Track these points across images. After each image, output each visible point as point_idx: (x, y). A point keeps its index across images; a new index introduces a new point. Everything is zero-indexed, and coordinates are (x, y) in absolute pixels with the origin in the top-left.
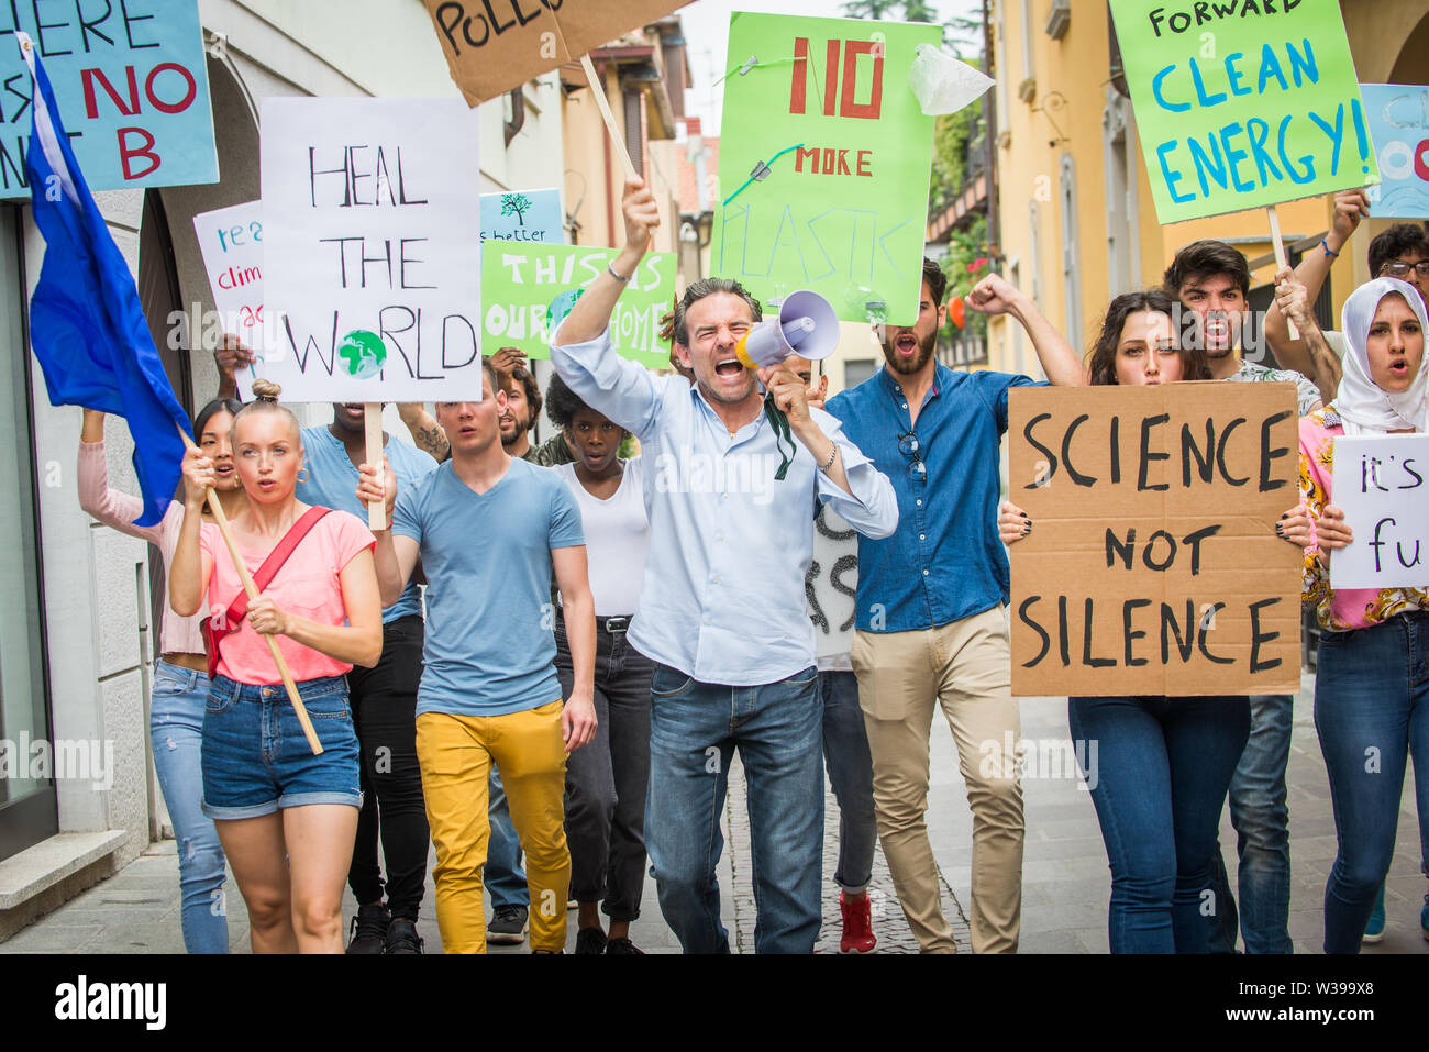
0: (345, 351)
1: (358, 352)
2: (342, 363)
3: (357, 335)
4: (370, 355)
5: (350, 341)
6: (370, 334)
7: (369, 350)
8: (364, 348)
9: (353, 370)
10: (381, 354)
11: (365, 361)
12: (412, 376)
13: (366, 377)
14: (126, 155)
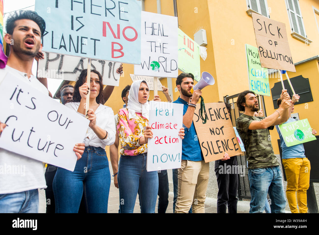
0: (152, 65)
1: (154, 65)
2: (151, 68)
3: (154, 62)
4: (156, 66)
5: (152, 63)
6: (157, 62)
7: (156, 65)
8: (155, 65)
9: (153, 69)
10: (159, 66)
11: (155, 67)
12: (165, 72)
13: (156, 71)
14: (113, 50)
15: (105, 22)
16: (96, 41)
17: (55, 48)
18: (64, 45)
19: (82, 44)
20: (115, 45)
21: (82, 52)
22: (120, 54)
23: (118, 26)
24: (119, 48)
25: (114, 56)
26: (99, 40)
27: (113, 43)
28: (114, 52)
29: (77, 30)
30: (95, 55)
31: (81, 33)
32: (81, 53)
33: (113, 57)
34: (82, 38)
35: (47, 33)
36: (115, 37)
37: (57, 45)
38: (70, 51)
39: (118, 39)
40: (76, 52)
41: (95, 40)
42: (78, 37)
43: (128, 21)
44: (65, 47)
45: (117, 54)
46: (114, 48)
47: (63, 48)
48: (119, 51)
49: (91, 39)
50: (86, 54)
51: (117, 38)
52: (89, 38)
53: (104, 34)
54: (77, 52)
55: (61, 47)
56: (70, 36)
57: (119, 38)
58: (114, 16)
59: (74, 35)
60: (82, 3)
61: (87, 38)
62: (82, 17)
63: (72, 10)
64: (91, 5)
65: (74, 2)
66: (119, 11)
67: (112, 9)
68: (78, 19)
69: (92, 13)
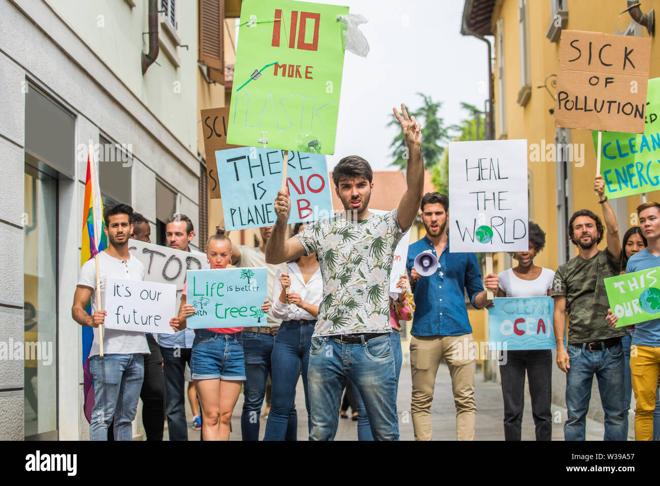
14: (300, 210)
15: (287, 179)
17: (244, 225)
19: (267, 212)
20: (301, 202)
22: (308, 212)
23: (301, 178)
25: (302, 217)
27: (298, 201)
28: (301, 212)
29: (260, 199)
31: (264, 201)
32: (269, 222)
34: (266, 205)
35: (235, 210)
36: (300, 193)
37: (245, 221)
38: (258, 223)
39: (304, 195)
42: (263, 205)
43: (311, 168)
44: (252, 220)
45: (304, 213)
46: (301, 207)
48: (306, 208)
54: (264, 222)
55: (249, 221)
56: (255, 206)
57: (304, 192)
58: (294, 167)
59: (259, 204)
60: (259, 166)
61: (271, 204)
62: (263, 182)
63: (252, 177)
64: (269, 164)
65: (252, 168)
66: (300, 159)
67: (291, 160)
68: (259, 185)
69: (271, 174)
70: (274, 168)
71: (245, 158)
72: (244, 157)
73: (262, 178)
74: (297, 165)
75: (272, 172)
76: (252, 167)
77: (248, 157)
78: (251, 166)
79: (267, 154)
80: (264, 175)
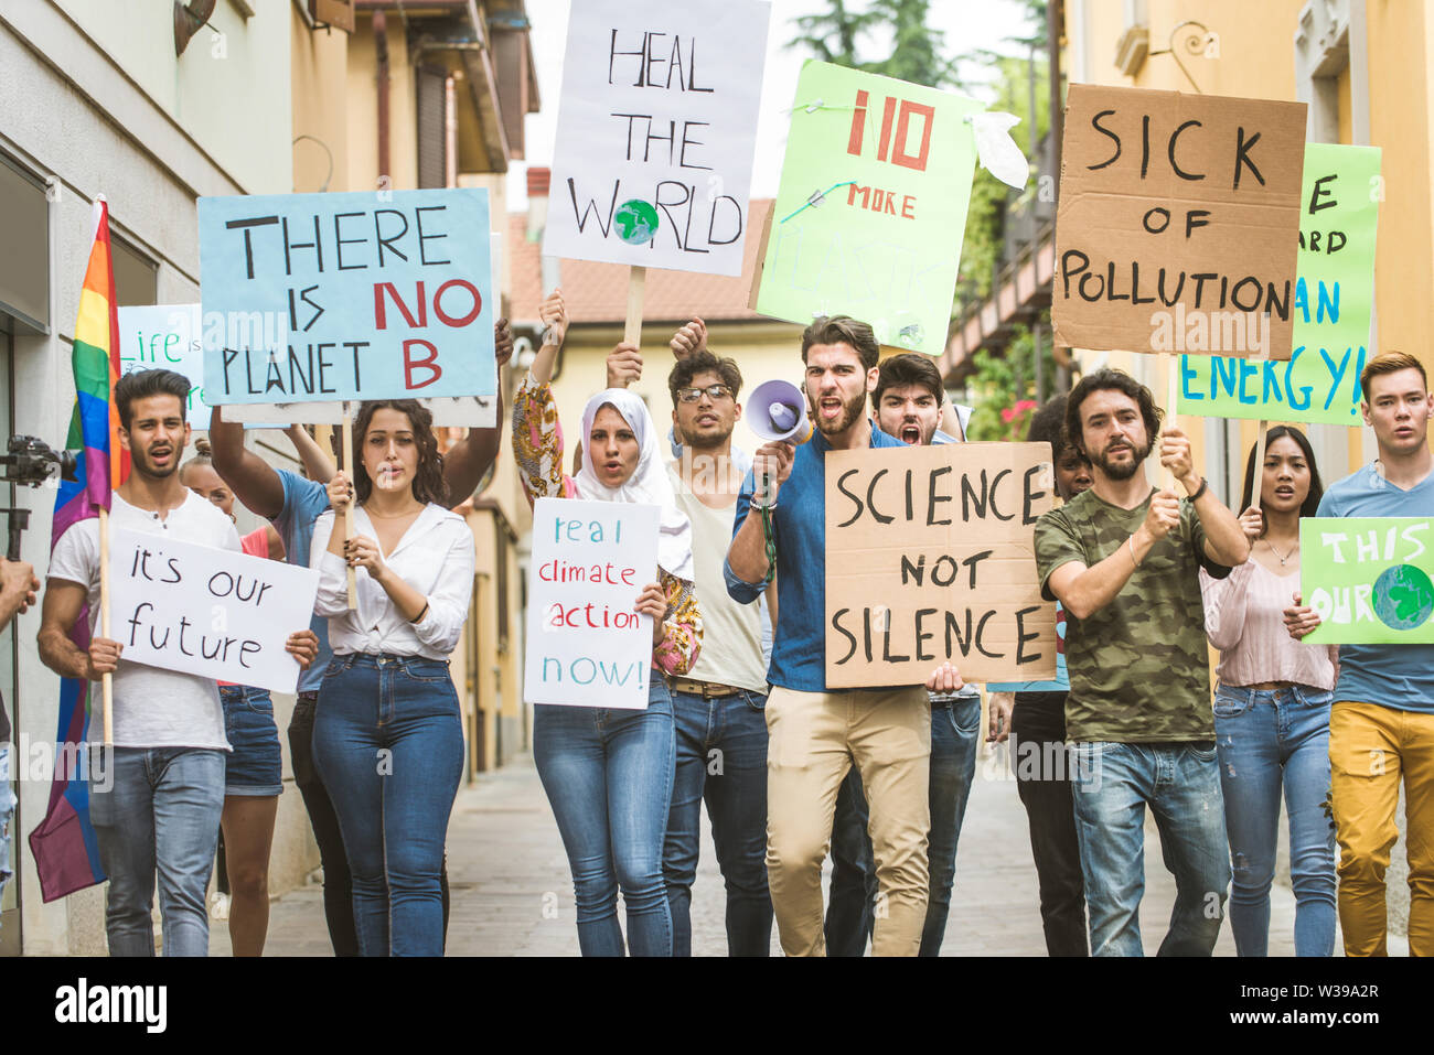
14: (409, 365)
15: (381, 285)
16: (359, 348)
17: (256, 392)
18: (277, 378)
19: (322, 365)
20: (412, 347)
21: (325, 388)
22: (430, 373)
23: (420, 285)
24: (425, 353)
25: (414, 383)
26: (367, 344)
27: (407, 344)
28: (413, 370)
29: (306, 330)
30: (358, 390)
31: (316, 336)
32: (323, 391)
33: (409, 386)
34: (320, 346)
35: (235, 353)
36: (412, 324)
37: (259, 383)
38: (293, 392)
39: (424, 328)
40: (308, 392)
41: (356, 345)
42: (310, 346)
43: (449, 262)
44: (279, 383)
45: (421, 374)
46: (413, 358)
47: (275, 387)
48: (426, 363)
49: (346, 345)
50: (334, 391)
51: (417, 326)
52: (340, 345)
53: (381, 323)
54: (310, 391)
55: (270, 384)
56: (290, 348)
57: (423, 323)
58: (405, 258)
59: (301, 343)
60: (312, 245)
61: (333, 345)
62: (317, 287)
63: (289, 272)
64: (339, 242)
65: (291, 251)
66: (421, 238)
67: (397, 238)
68: (307, 295)
69: (341, 268)
70: (351, 255)
71: (277, 222)
72: (274, 220)
73: (317, 278)
74: (414, 255)
75: (343, 265)
76: (293, 247)
77: (285, 219)
78: (291, 243)
79: (337, 216)
80: (321, 270)
